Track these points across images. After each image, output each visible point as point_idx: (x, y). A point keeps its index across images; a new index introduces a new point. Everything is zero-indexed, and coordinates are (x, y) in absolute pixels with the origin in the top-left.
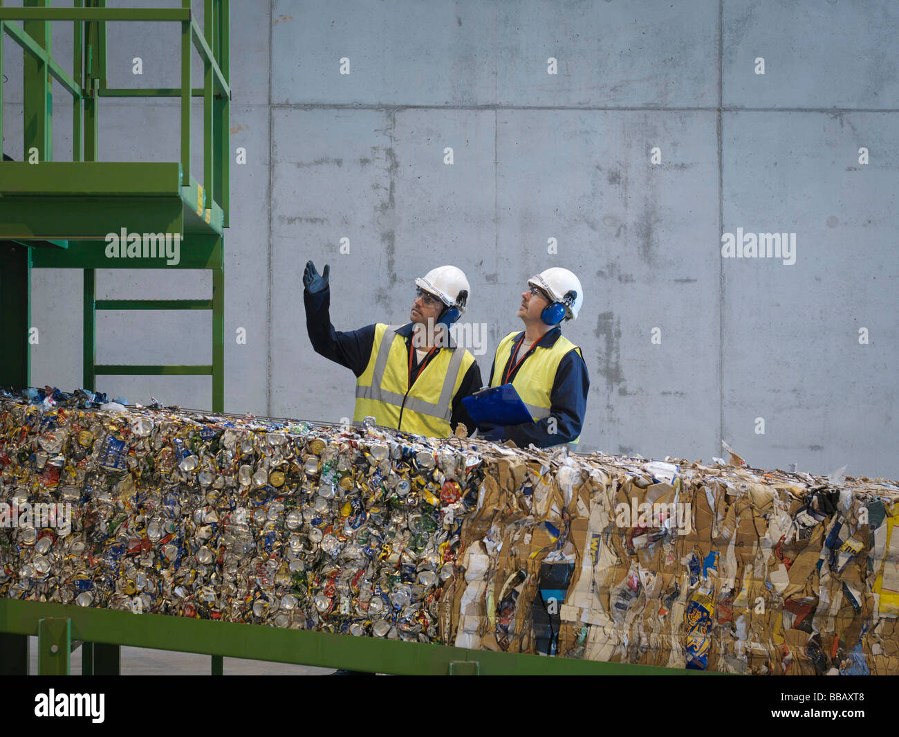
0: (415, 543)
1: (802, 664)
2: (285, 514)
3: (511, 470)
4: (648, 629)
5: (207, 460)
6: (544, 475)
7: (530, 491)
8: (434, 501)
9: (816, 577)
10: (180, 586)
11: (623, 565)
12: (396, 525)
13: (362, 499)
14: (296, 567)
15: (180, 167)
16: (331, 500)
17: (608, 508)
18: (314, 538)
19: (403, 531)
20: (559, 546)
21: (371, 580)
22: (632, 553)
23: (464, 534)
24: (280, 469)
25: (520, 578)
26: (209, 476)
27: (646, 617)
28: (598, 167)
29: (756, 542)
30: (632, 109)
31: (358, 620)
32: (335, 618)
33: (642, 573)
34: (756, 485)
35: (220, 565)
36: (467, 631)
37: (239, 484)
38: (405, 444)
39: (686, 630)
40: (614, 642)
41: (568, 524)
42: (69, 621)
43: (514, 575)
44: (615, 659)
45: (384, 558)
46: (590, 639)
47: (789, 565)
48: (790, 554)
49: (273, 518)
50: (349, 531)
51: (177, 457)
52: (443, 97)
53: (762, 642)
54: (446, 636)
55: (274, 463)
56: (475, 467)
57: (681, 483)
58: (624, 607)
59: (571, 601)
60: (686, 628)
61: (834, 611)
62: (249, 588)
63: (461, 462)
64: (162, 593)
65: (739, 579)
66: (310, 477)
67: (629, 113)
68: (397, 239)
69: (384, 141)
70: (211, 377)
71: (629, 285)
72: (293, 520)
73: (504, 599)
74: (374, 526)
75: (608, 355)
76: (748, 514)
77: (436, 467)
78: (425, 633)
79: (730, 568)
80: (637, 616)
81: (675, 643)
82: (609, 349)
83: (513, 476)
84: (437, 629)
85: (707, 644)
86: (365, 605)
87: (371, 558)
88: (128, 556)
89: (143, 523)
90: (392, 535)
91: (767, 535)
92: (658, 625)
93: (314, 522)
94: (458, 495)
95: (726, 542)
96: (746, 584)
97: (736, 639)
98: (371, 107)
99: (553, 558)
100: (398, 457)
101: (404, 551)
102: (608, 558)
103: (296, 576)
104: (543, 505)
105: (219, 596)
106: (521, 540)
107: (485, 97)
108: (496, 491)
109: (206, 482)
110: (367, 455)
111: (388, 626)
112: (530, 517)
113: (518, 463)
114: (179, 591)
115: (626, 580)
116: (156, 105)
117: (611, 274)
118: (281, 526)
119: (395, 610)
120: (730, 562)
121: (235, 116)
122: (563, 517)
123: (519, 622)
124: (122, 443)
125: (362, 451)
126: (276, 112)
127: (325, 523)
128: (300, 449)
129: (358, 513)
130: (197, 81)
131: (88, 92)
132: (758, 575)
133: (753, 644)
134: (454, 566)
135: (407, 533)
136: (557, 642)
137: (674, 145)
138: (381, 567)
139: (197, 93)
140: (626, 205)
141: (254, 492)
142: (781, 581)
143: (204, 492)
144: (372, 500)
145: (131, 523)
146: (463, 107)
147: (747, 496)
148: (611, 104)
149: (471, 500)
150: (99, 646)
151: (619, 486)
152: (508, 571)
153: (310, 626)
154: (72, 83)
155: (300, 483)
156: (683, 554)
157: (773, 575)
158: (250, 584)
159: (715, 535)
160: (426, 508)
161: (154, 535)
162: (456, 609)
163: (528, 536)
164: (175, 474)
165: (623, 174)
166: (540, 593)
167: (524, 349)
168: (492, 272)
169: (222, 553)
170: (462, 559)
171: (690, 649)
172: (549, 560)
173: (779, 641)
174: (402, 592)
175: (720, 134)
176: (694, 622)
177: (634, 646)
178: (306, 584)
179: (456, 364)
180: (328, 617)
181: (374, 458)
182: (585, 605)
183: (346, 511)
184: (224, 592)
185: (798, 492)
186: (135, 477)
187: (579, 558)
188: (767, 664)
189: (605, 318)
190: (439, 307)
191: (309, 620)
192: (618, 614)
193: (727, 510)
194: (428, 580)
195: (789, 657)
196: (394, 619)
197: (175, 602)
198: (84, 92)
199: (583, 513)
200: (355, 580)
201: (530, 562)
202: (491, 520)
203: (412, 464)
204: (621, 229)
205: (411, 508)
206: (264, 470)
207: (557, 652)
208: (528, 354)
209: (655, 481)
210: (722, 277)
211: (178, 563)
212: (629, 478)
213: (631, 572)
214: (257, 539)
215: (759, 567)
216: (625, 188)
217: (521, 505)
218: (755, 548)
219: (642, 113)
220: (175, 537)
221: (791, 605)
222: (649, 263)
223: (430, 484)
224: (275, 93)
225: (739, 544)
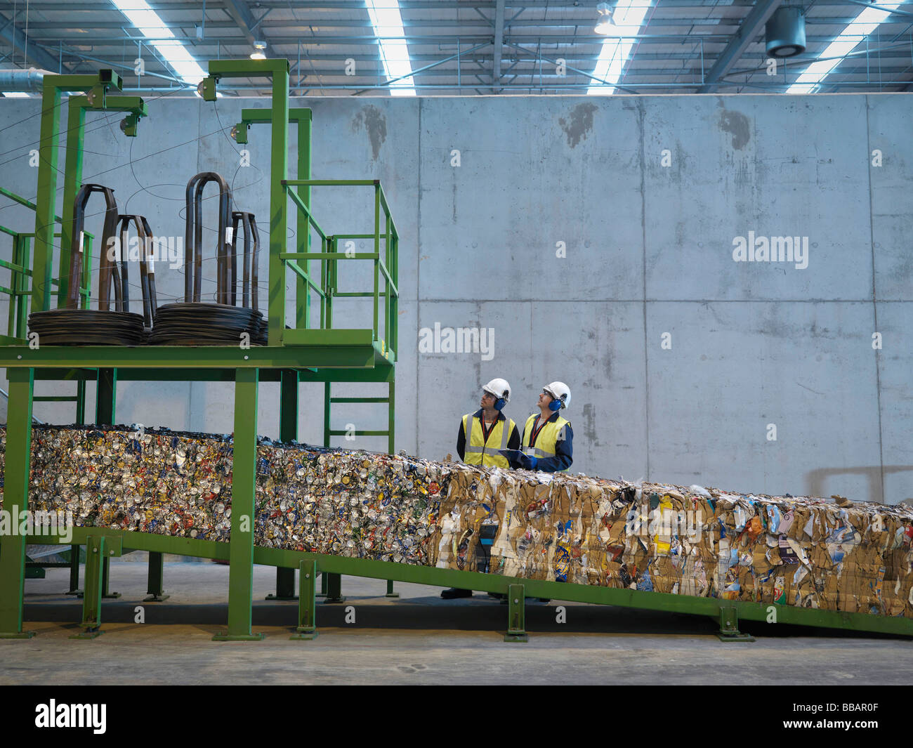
0: (415, 514)
1: (618, 580)
2: (350, 498)
3: (465, 477)
4: (536, 560)
5: (310, 470)
6: (482, 480)
7: (475, 488)
8: (426, 492)
9: (624, 535)
10: (296, 534)
11: (523, 526)
12: (406, 504)
13: (389, 491)
14: (355, 525)
15: (373, 331)
16: (373, 491)
17: (516, 497)
18: (364, 510)
19: (409, 508)
20: (490, 516)
21: (393, 533)
22: (528, 520)
23: (440, 510)
24: (348, 475)
25: (470, 533)
26: (311, 478)
27: (535, 554)
28: (583, 331)
29: (592, 516)
30: (600, 301)
31: (386, 553)
32: (374, 552)
33: (533, 531)
34: (594, 486)
35: (316, 524)
36: (442, 560)
37: (327, 483)
38: (413, 464)
39: (556, 561)
40: (518, 566)
41: (495, 505)
42: (315, 562)
43: (466, 531)
44: (518, 575)
45: (400, 521)
46: (506, 565)
47: (610, 528)
48: (610, 522)
49: (344, 500)
50: (382, 507)
51: (296, 468)
52: (504, 296)
53: (595, 568)
54: (431, 562)
55: (344, 472)
56: (446, 475)
57: (553, 484)
58: (524, 548)
59: (496, 545)
60: (556, 560)
61: (633, 552)
62: (331, 536)
63: (440, 473)
64: (287, 538)
65: (583, 535)
66: (362, 479)
67: (599, 303)
68: (482, 367)
69: (476, 318)
70: (388, 437)
71: (600, 389)
72: (354, 501)
73: (461, 544)
74: (395, 505)
75: (589, 426)
76: (588, 501)
77: (427, 475)
78: (420, 561)
79: (579, 529)
80: (531, 553)
81: (550, 568)
82: (590, 423)
83: (466, 480)
84: (427, 559)
85: (567, 568)
86: (390, 546)
87: (393, 521)
88: (270, 519)
89: (278, 502)
90: (404, 509)
91: (598, 512)
92: (541, 559)
93: (364, 503)
94: (438, 490)
95: (577, 515)
96: (587, 537)
97: (582, 566)
98: (468, 301)
99: (487, 522)
100: (408, 469)
101: (410, 518)
102: (515, 523)
103: (355, 530)
104: (482, 495)
105: (315, 540)
106: (471, 513)
107: (525, 295)
108: (457, 487)
109: (310, 481)
110: (392, 468)
111: (401, 557)
112: (475, 501)
113: (469, 473)
114: (295, 537)
115: (525, 534)
116: (362, 300)
117: (590, 384)
118: (348, 504)
119: (406, 548)
120: (579, 526)
121: (401, 306)
122: (492, 501)
123: (470, 556)
124: (268, 461)
125: (389, 467)
126: (421, 304)
127: (370, 503)
128: (358, 465)
129: (387, 498)
130: (382, 289)
131: (328, 294)
132: (594, 533)
133: (591, 569)
134: (436, 526)
135: (412, 509)
136: (489, 566)
137: (622, 319)
138: (398, 526)
139: (382, 295)
140: (597, 349)
141: (334, 487)
142: (606, 536)
143: (309, 486)
144: (394, 491)
145: (272, 502)
146: (515, 301)
147: (588, 492)
148: (589, 299)
149: (444, 492)
150: (330, 574)
151: (521, 486)
152: (463, 529)
153: (361, 556)
154: (320, 290)
155: (358, 482)
156: (555, 521)
157: (601, 533)
158: (331, 535)
159: (571, 511)
160: (421, 496)
161: (283, 508)
162: (436, 548)
163: (474, 511)
164: (294, 477)
165: (596, 334)
166: (480, 541)
167: (541, 423)
168: (530, 383)
169: (317, 518)
170: (440, 523)
171: (558, 571)
172: (485, 524)
173: (605, 568)
174: (409, 539)
175: (645, 313)
176: (560, 557)
177: (529, 569)
178: (360, 534)
179: (507, 427)
180: (371, 552)
181: (396, 470)
182: (503, 547)
183: (381, 497)
184: (318, 538)
185: (614, 490)
186: (274, 479)
187: (501, 522)
188: (598, 580)
189: (587, 407)
190: (494, 399)
191: (361, 553)
192: (520, 552)
193: (577, 499)
194: (422, 533)
195: (610, 576)
196: (404, 553)
197: (293, 543)
198: (326, 294)
199: (503, 499)
200: (385, 532)
201: (475, 524)
202: (455, 502)
203: (414, 474)
204: (595, 362)
205: (414, 496)
206: (339, 475)
207: (489, 572)
208: (543, 425)
209: (540, 483)
210: (647, 386)
211: (295, 523)
212: (527, 481)
213: (527, 530)
214: (335, 511)
215: (594, 529)
216: (597, 341)
217: (470, 495)
218: (592, 519)
219: (605, 303)
220: (294, 509)
221: (610, 549)
222: (610, 378)
223: (424, 483)
224: (420, 294)
225: (584, 516)
